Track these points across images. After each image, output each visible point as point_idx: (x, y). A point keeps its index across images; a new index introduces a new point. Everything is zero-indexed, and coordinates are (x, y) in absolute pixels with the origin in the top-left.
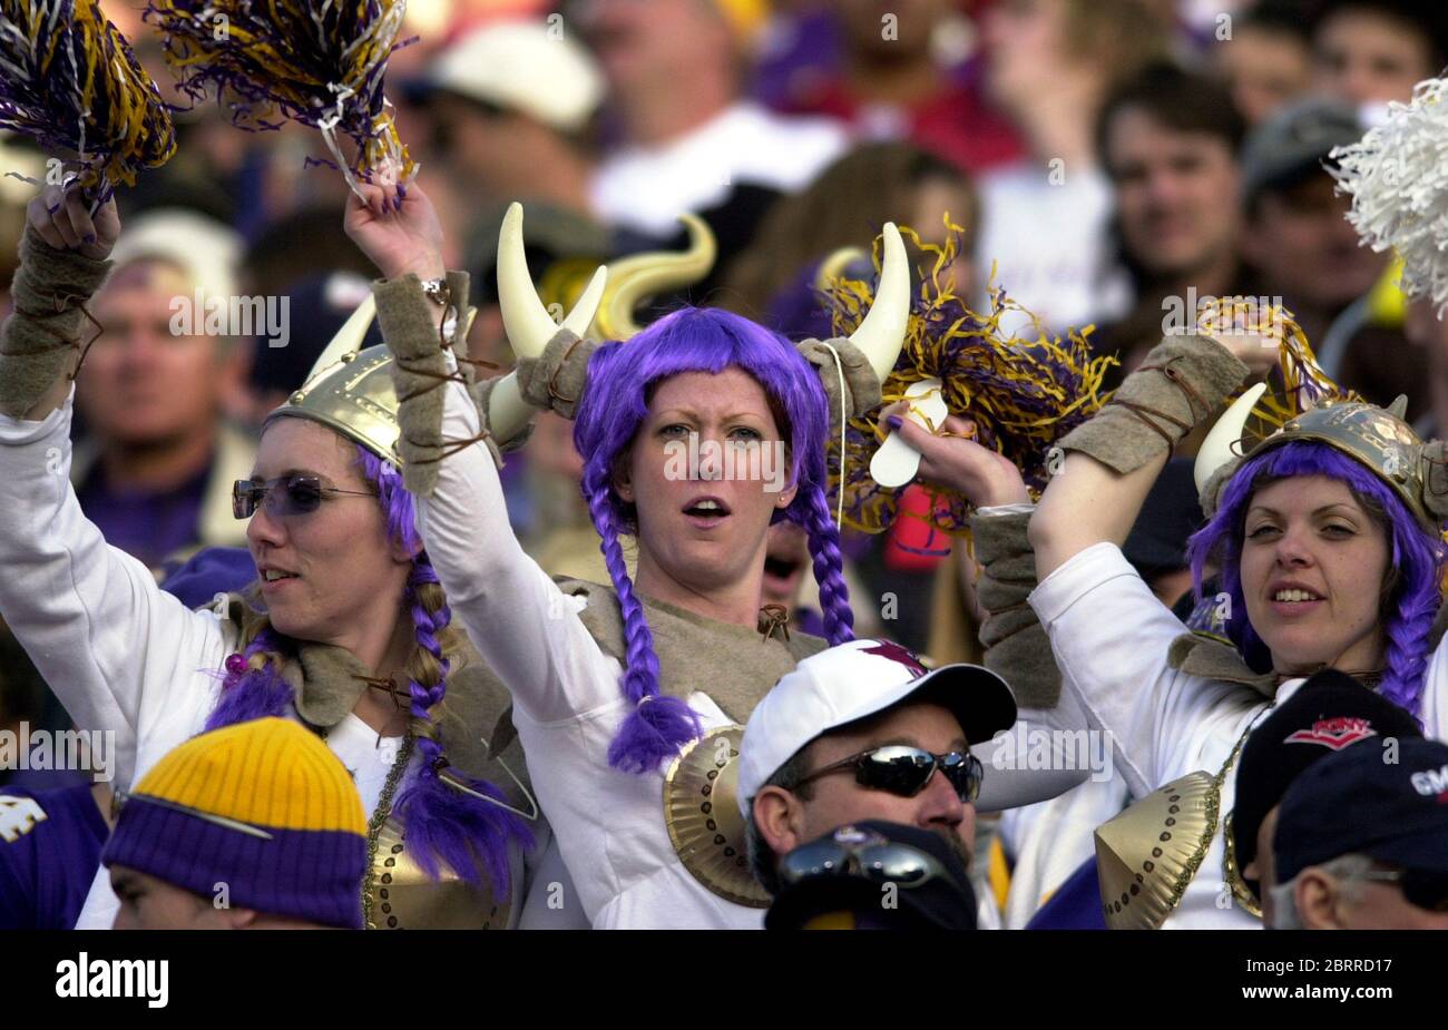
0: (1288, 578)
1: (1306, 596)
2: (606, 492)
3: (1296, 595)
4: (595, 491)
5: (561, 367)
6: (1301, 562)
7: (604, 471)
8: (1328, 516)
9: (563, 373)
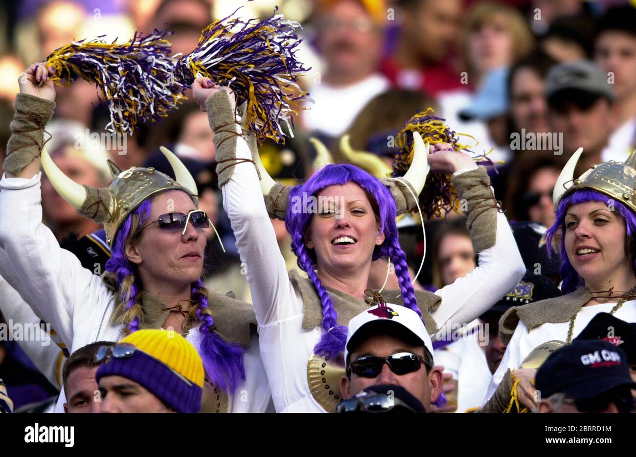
0: (581, 244)
1: (590, 251)
2: (303, 246)
3: (586, 251)
4: (298, 246)
5: (278, 197)
6: (586, 236)
7: (300, 236)
8: (596, 215)
9: (279, 199)
